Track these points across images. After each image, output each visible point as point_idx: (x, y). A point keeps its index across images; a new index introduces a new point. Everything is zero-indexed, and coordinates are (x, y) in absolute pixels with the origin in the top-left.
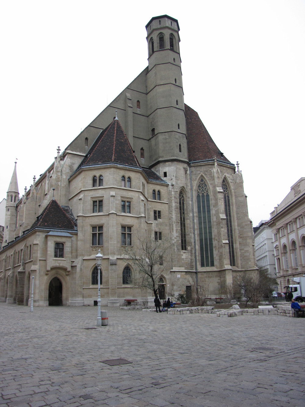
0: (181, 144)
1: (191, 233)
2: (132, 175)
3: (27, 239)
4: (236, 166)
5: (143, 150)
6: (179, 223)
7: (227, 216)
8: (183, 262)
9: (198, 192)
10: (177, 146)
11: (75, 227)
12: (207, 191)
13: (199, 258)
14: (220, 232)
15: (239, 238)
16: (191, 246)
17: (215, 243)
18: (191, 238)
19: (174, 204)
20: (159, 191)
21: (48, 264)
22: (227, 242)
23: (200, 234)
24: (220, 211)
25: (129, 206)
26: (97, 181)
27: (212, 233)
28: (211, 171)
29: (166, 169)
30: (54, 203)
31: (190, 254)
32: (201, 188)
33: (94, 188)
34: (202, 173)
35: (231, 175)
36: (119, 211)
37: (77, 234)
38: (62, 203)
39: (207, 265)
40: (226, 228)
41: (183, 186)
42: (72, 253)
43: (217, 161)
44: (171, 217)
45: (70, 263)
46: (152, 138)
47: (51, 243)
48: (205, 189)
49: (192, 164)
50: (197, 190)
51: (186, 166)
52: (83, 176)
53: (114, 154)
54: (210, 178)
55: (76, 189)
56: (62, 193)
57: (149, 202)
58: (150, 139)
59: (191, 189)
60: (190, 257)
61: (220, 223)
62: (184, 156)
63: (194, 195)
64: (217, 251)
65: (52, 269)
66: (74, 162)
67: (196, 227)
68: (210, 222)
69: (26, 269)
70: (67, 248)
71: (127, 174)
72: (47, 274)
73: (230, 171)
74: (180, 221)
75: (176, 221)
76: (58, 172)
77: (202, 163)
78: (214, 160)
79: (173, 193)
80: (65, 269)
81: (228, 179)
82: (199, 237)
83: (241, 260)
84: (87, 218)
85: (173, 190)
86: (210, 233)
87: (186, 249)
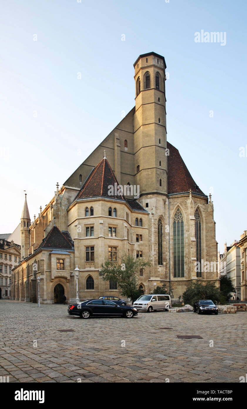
0: (162, 179)
1: (167, 252)
2: (118, 206)
3: (36, 256)
5: (129, 184)
6: (157, 244)
7: (197, 239)
8: (159, 273)
9: (175, 219)
10: (158, 181)
11: (72, 247)
12: (182, 219)
13: (172, 271)
14: (190, 251)
15: (206, 256)
16: (166, 262)
17: (186, 259)
18: (166, 255)
19: (153, 230)
20: (141, 219)
22: (195, 258)
23: (175, 253)
24: (192, 235)
25: (115, 231)
26: (89, 211)
27: (184, 252)
28: (186, 202)
29: (148, 201)
30: (55, 229)
31: (165, 268)
32: (178, 216)
33: (86, 217)
34: (178, 204)
35: (204, 205)
36: (107, 235)
37: (74, 252)
38: (62, 228)
39: (179, 276)
40: (196, 248)
41: (162, 214)
43: (192, 193)
44: (150, 239)
46: (137, 173)
48: (181, 217)
49: (170, 196)
50: (174, 218)
51: (164, 197)
52: (78, 208)
53: (102, 189)
54: (185, 208)
55: (73, 217)
56: (62, 221)
57: (132, 228)
58: (135, 175)
61: (190, 244)
62: (164, 190)
63: (171, 222)
64: (187, 266)
66: (70, 195)
67: (171, 247)
68: (183, 243)
71: (114, 205)
72: (52, 282)
73: (203, 201)
75: (154, 243)
76: (58, 204)
77: (179, 195)
78: (189, 192)
79: (153, 220)
81: (200, 208)
84: (82, 241)
87: (162, 264)
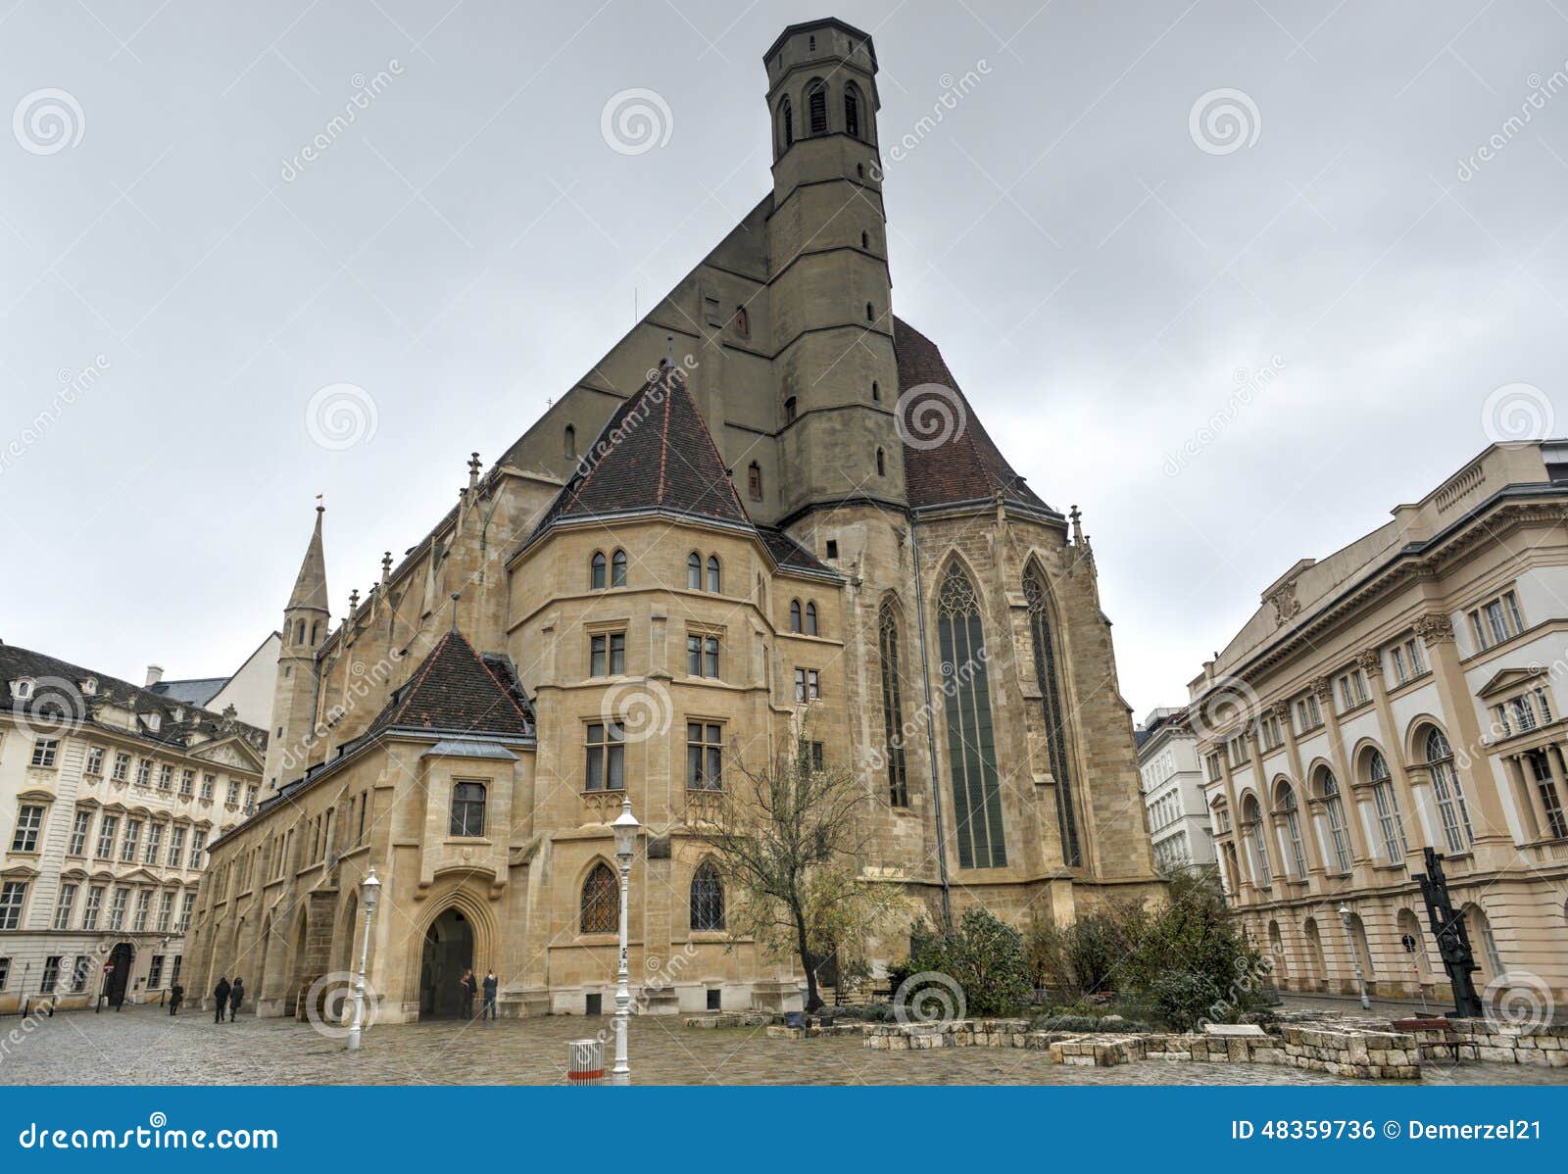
0: (885, 451)
1: (922, 746)
2: (725, 548)
3: (351, 772)
4: (1070, 520)
5: (758, 469)
6: (879, 711)
7: (1042, 688)
8: (897, 848)
9: (943, 608)
10: (870, 455)
11: (527, 728)
12: (972, 605)
13: (950, 835)
14: (1024, 744)
15: (1088, 767)
16: (922, 793)
17: (1005, 782)
18: (922, 761)
19: (862, 649)
20: (811, 604)
21: (425, 860)
22: (1049, 778)
23: (954, 751)
24: (1021, 672)
25: (715, 654)
26: (605, 569)
27: (993, 747)
28: (984, 536)
29: (835, 533)
30: (455, 645)
31: (920, 821)
32: (953, 595)
33: (594, 592)
34: (953, 546)
35: (1054, 550)
36: (681, 669)
37: (531, 751)
38: (484, 642)
39: (983, 863)
40: (1045, 732)
41: (891, 586)
42: (513, 817)
43: (1005, 503)
44: (852, 691)
45: (504, 855)
46: (787, 428)
47: (442, 782)
48: (967, 597)
49: (919, 516)
50: (940, 603)
51: (898, 520)
52: (560, 553)
53: (662, 480)
54: (984, 561)
55: (533, 594)
56: (483, 610)
57: (779, 641)
58: (780, 433)
59: (920, 598)
60: (920, 830)
61: (1021, 714)
62: (894, 487)
63: (928, 617)
64: (1015, 812)
65: (441, 877)
66: (526, 506)
67: (937, 725)
68: (984, 708)
69: (343, 882)
70: (499, 801)
71: (708, 546)
72: (418, 899)
73: (1049, 537)
74: (882, 706)
75: (870, 706)
76: (473, 537)
77: (955, 513)
78: (995, 501)
79: (858, 610)
80: (485, 878)
81: (1043, 562)
82: (949, 762)
83: (1101, 844)
84: (571, 695)
85: (857, 600)
86: (989, 748)
87: (905, 804)
